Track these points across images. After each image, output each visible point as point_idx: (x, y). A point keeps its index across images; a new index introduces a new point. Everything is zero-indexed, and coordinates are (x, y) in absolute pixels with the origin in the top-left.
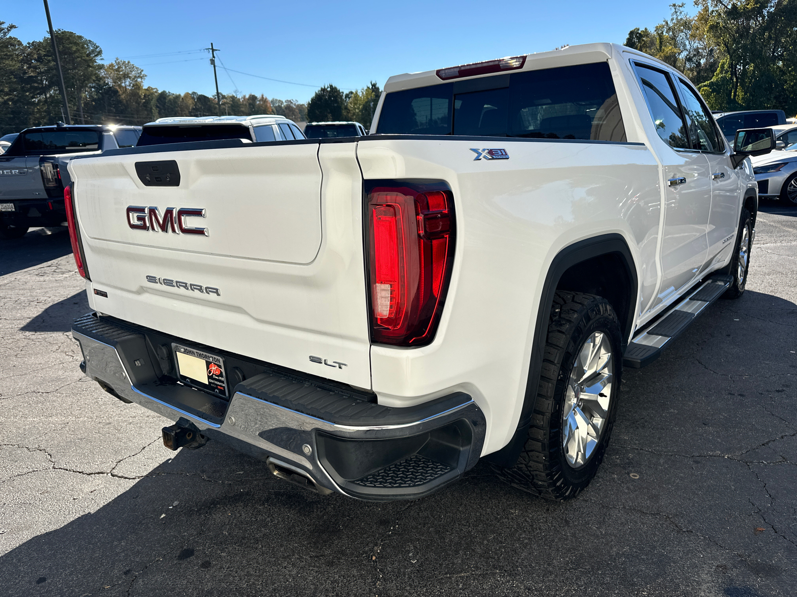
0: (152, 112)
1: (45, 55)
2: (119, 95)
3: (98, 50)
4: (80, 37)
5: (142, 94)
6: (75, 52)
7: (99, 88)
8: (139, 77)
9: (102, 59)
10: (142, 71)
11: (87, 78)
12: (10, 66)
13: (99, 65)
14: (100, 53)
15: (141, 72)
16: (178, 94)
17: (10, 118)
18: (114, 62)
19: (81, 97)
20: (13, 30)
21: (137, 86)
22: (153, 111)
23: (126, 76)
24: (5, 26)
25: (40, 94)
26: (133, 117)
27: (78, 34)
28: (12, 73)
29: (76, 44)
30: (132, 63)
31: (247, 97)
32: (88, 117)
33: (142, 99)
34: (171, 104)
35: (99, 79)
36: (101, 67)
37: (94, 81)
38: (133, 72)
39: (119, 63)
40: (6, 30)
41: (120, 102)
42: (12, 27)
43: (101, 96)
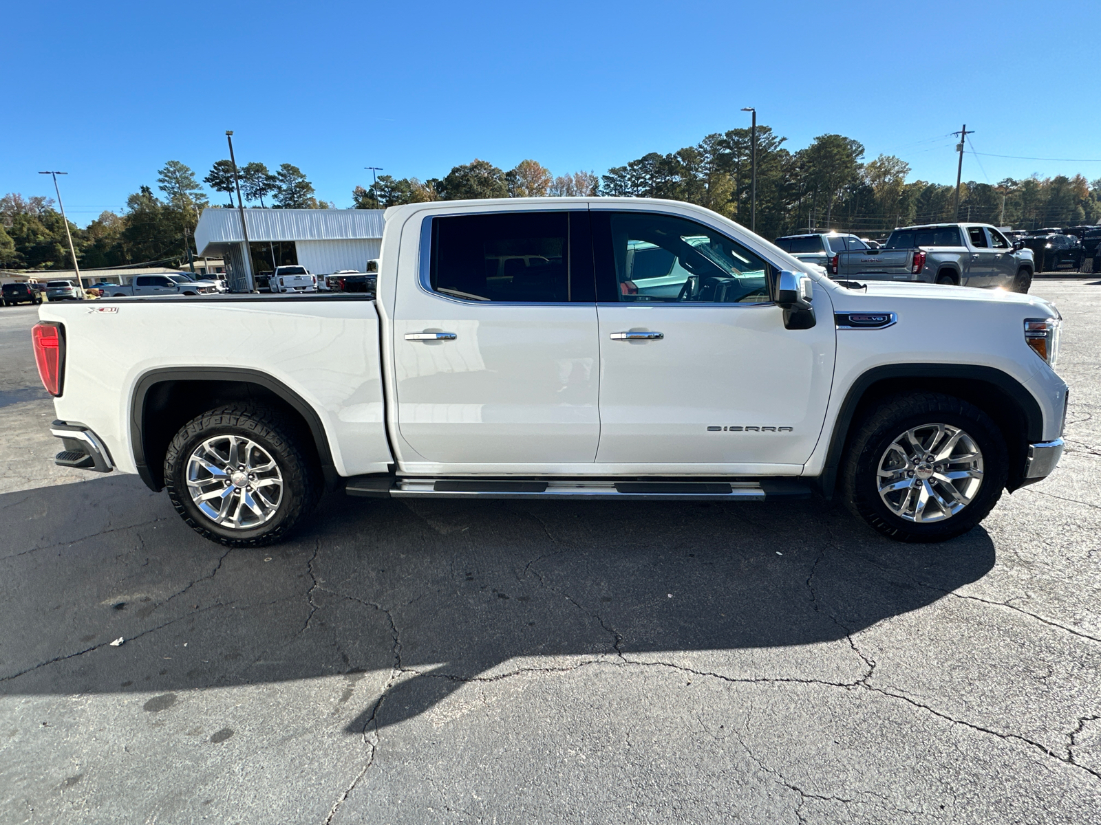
0: (907, 210)
1: (807, 162)
2: (874, 194)
3: (860, 149)
4: (845, 139)
5: (901, 190)
6: (836, 154)
7: (853, 188)
8: (901, 172)
9: (863, 158)
10: (907, 164)
11: (843, 179)
12: (774, 176)
13: (860, 164)
14: (862, 151)
15: (905, 167)
16: (949, 185)
17: (763, 224)
18: (877, 160)
19: (832, 199)
20: (784, 142)
21: (897, 182)
22: (910, 208)
23: (887, 172)
24: (777, 140)
25: (795, 200)
26: (884, 217)
27: (843, 136)
28: (774, 182)
29: (838, 146)
30: (896, 157)
31: (1052, 179)
32: (835, 219)
33: (900, 196)
34: (937, 198)
35: (855, 179)
36: (861, 166)
37: (849, 181)
38: (897, 167)
39: (882, 159)
40: (777, 143)
41: (873, 201)
42: (784, 139)
43: (853, 196)
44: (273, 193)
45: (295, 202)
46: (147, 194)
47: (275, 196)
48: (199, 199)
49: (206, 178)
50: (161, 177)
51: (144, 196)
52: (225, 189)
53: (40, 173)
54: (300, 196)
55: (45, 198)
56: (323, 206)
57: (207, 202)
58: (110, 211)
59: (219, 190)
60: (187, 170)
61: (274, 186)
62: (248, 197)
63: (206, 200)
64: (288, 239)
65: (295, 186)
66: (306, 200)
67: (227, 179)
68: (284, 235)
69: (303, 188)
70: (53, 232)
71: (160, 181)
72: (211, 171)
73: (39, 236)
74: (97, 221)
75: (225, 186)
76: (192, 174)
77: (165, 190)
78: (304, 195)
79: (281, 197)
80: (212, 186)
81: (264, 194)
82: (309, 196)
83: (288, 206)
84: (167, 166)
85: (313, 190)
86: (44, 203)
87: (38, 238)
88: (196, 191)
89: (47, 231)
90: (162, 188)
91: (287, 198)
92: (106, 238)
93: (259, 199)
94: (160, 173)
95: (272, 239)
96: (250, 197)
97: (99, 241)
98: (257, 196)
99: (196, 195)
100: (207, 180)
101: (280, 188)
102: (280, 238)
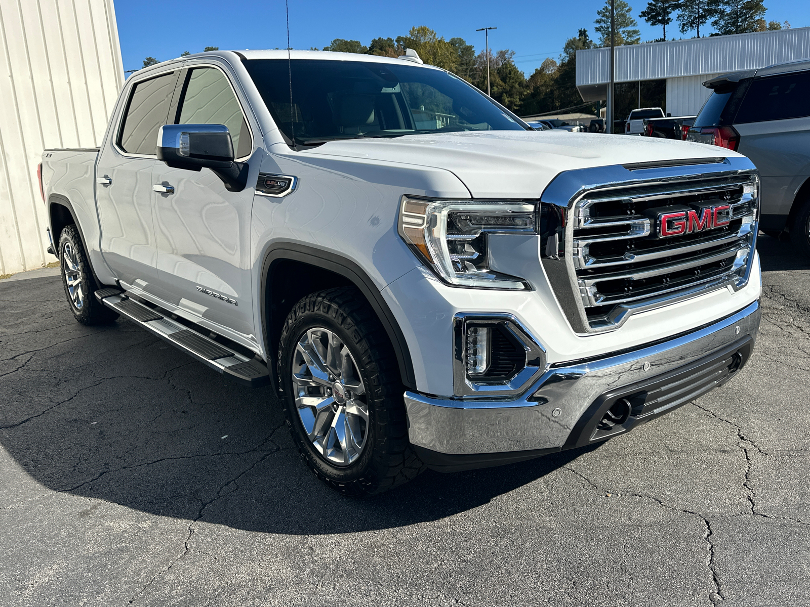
44: (713, 19)
45: (738, 27)
46: (583, 37)
47: (715, 23)
48: (631, 36)
49: (642, 12)
50: (599, 17)
51: (580, 40)
52: (660, 22)
53: (477, 30)
54: (746, 19)
55: (508, 51)
56: (773, 27)
57: (638, 39)
58: (551, 58)
59: (653, 24)
60: (625, 5)
61: (716, 11)
62: (683, 28)
63: (638, 37)
64: (659, 76)
65: (742, 8)
66: (752, 23)
67: (665, 9)
68: (654, 72)
69: (751, 9)
70: (505, 83)
71: (598, 22)
72: (649, 4)
73: (495, 88)
74: (539, 69)
75: (660, 18)
76: (629, 10)
77: (600, 31)
78: (751, 17)
79: (722, 23)
80: (647, 21)
81: (701, 23)
82: (757, 18)
83: (726, 33)
84: (606, 5)
85: (764, 10)
86: (506, 56)
87: (494, 89)
88: (630, 28)
89: (501, 82)
90: (598, 29)
91: (728, 23)
92: (542, 86)
93: (696, 29)
94: (599, 13)
95: (640, 78)
96: (686, 28)
97: (536, 89)
98: (694, 25)
99: (629, 32)
100: (644, 14)
101: (722, 12)
102: (649, 77)
